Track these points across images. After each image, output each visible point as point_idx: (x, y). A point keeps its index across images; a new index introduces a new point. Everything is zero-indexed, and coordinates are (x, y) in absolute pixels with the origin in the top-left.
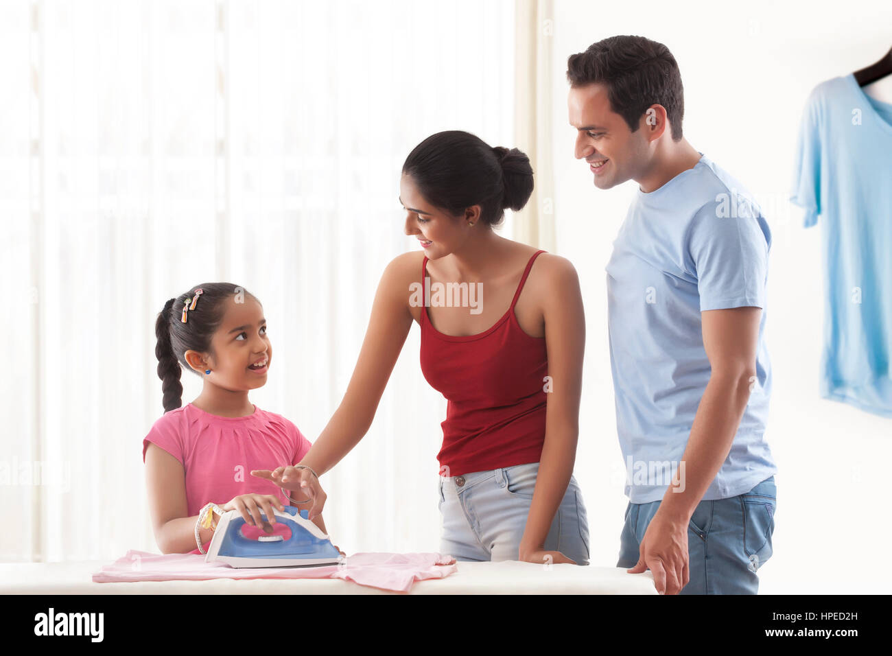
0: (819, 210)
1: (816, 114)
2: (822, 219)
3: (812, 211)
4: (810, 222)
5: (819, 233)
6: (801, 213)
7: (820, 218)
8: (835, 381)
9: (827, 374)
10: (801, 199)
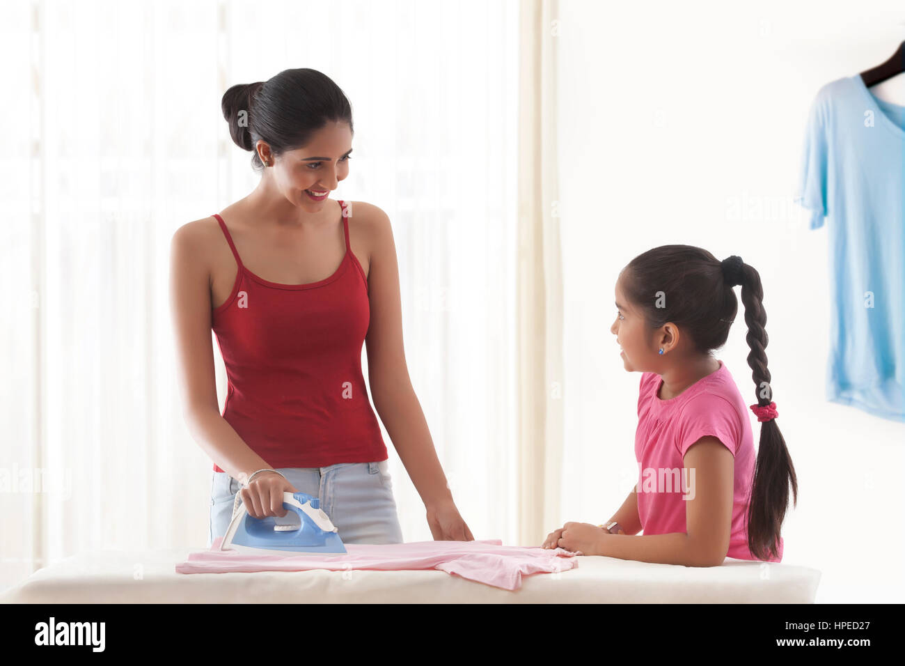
0: (825, 211)
1: (823, 116)
2: (829, 221)
3: (818, 214)
4: (816, 224)
5: (826, 234)
6: (807, 215)
7: (826, 219)
8: (842, 384)
9: (834, 377)
10: (808, 201)
